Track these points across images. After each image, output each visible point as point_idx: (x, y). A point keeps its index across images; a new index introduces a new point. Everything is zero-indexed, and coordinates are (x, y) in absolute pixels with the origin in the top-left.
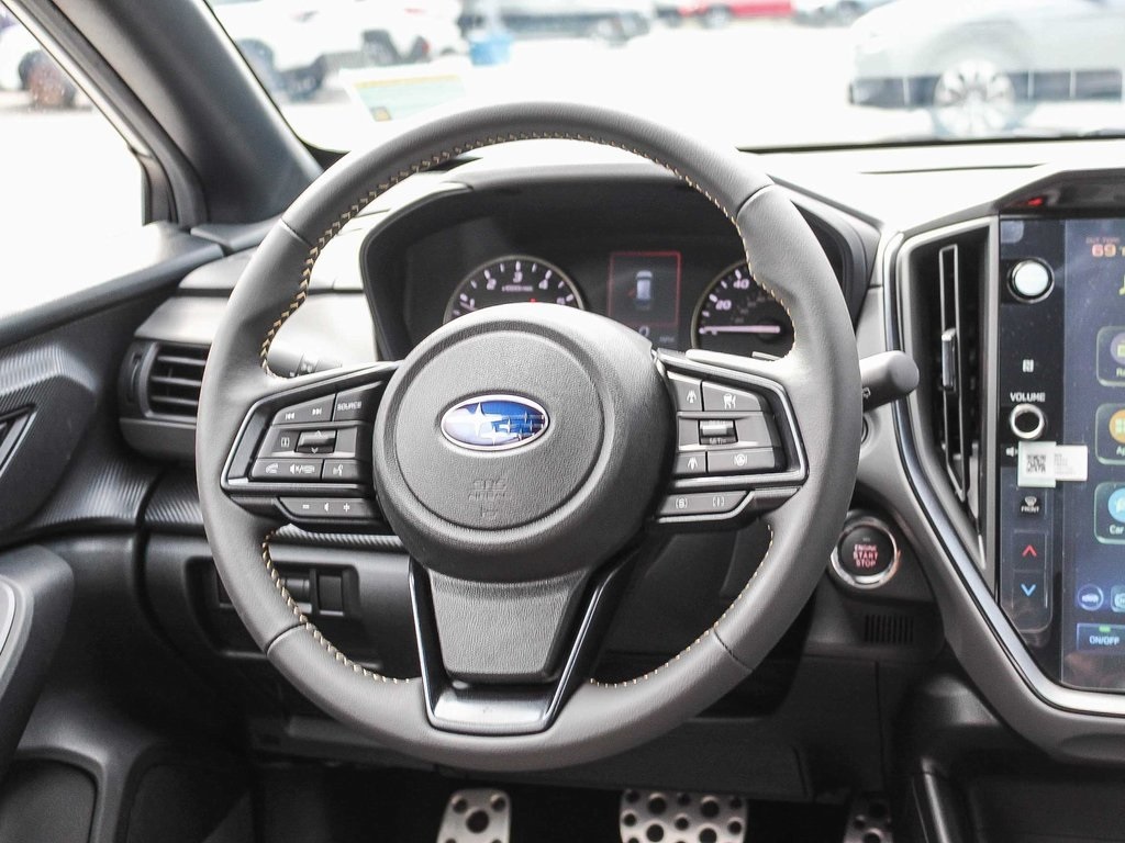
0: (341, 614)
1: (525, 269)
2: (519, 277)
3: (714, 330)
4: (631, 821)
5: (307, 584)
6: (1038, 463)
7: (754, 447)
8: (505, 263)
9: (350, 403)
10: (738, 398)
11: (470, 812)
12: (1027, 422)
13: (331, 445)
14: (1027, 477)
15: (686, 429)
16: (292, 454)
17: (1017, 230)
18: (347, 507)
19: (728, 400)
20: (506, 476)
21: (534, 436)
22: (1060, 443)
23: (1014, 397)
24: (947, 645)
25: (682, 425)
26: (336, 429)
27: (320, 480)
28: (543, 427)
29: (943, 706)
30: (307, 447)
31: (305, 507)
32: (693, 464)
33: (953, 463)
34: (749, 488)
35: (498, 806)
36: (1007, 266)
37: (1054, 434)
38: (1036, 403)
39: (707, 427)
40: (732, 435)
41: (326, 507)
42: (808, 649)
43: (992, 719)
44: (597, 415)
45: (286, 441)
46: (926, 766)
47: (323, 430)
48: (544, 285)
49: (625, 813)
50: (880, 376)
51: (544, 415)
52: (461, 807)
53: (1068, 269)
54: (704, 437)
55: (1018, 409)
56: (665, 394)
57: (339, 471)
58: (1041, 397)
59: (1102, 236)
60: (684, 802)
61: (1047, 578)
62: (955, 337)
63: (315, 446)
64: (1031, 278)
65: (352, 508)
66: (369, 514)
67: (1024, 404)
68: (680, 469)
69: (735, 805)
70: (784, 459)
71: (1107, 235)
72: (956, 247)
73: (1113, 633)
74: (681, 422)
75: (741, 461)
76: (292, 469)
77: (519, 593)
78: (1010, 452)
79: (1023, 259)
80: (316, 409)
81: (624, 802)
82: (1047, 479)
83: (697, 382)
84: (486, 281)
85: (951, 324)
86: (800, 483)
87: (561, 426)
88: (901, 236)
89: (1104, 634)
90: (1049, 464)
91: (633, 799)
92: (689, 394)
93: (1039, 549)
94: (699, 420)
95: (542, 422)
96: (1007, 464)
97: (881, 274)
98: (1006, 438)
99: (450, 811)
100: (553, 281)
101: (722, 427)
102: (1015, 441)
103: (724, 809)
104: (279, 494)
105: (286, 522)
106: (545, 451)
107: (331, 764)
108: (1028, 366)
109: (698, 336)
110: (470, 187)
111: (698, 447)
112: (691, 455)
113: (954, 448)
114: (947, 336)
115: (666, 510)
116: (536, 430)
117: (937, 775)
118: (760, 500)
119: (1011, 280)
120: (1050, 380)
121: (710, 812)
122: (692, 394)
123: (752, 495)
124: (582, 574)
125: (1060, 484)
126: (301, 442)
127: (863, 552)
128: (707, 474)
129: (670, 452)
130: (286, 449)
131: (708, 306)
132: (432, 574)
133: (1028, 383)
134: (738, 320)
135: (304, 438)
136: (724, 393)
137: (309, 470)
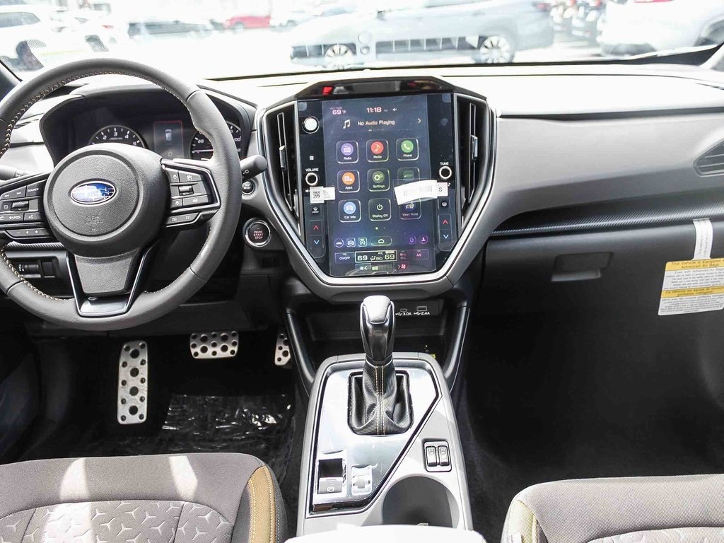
0: (39, 276)
1: (118, 130)
2: (116, 134)
3: (198, 151)
4: (194, 346)
5: (37, 266)
6: (317, 195)
7: (200, 196)
8: (109, 128)
9: (33, 189)
10: (193, 176)
11: (131, 351)
12: (312, 179)
13: (27, 206)
14: (313, 200)
15: (174, 190)
16: (10, 211)
17: (304, 105)
18: (36, 232)
19: (188, 177)
20: (100, 213)
21: (110, 197)
22: (325, 187)
23: (307, 170)
24: (291, 266)
25: (172, 189)
26: (28, 200)
27: (24, 222)
28: (114, 193)
29: (291, 288)
30: (16, 208)
31: (18, 233)
32: (178, 203)
33: (287, 197)
34: (199, 211)
35: (143, 347)
36: (302, 120)
37: (322, 183)
38: (315, 172)
39: (182, 189)
40: (191, 191)
41: (27, 232)
42: (242, 272)
43: (309, 292)
44: (136, 186)
45: (6, 207)
46: (288, 311)
47: (22, 201)
48: (127, 137)
49: (192, 344)
50: (252, 164)
51: (114, 188)
52: (128, 349)
53: (324, 120)
54: (181, 193)
55: (309, 174)
56: (165, 177)
57: (31, 217)
58: (317, 170)
59: (336, 107)
60: (214, 336)
61: (323, 237)
62: (285, 148)
63: (19, 208)
64: (311, 124)
65: (38, 232)
66: (47, 234)
67: (311, 172)
68: (173, 206)
69: (234, 335)
70: (212, 199)
71: (338, 106)
72: (283, 114)
73: (348, 255)
74: (171, 187)
75: (195, 201)
76: (10, 218)
77: (112, 260)
78: (307, 191)
79: (308, 117)
80: (19, 192)
81: (191, 339)
82: (320, 200)
83: (177, 171)
84: (102, 136)
85: (283, 144)
86: (218, 208)
87: (121, 192)
88: (265, 110)
89: (344, 256)
90: (321, 194)
91: (194, 337)
92: (174, 175)
93: (319, 227)
94: (179, 186)
95: (113, 191)
96: (306, 196)
97: (256, 126)
98: (305, 186)
99: (123, 351)
100: (131, 135)
101: (187, 188)
102: (308, 187)
103: (230, 337)
104: (6, 229)
105: (12, 240)
106: (115, 202)
107: (63, 338)
108: (312, 158)
109: (192, 154)
110: (84, 96)
111: (179, 197)
112: (177, 200)
113: (287, 192)
114: (281, 148)
115: (169, 223)
116: (111, 194)
117: (292, 314)
118: (203, 215)
119: (304, 125)
120: (320, 163)
121: (225, 339)
122: (175, 176)
123: (201, 214)
124: (137, 250)
125: (325, 201)
126: (13, 206)
127: (258, 234)
128: (183, 207)
129: (169, 200)
130: (6, 210)
131: (195, 142)
132: (75, 256)
133: (312, 165)
134: (207, 147)
135: (14, 205)
136: (187, 175)
137: (18, 218)
